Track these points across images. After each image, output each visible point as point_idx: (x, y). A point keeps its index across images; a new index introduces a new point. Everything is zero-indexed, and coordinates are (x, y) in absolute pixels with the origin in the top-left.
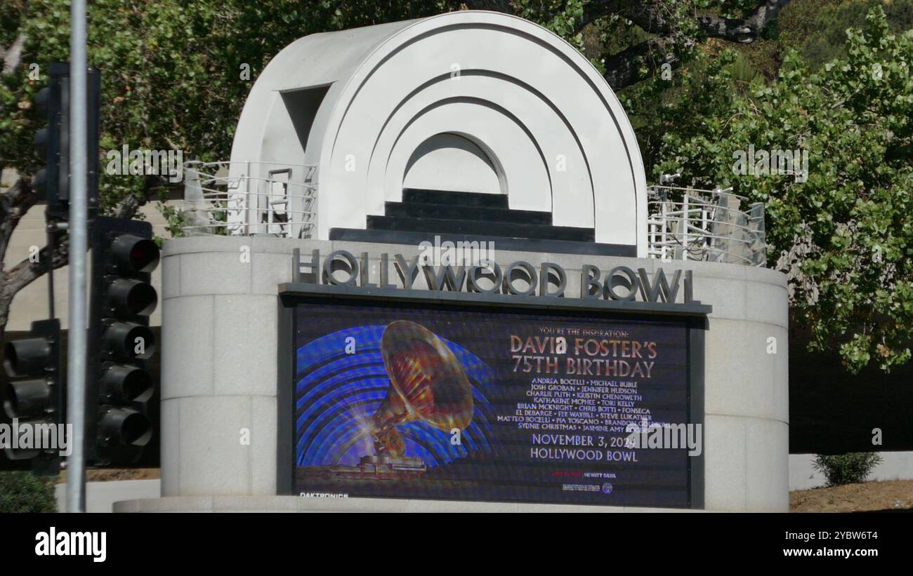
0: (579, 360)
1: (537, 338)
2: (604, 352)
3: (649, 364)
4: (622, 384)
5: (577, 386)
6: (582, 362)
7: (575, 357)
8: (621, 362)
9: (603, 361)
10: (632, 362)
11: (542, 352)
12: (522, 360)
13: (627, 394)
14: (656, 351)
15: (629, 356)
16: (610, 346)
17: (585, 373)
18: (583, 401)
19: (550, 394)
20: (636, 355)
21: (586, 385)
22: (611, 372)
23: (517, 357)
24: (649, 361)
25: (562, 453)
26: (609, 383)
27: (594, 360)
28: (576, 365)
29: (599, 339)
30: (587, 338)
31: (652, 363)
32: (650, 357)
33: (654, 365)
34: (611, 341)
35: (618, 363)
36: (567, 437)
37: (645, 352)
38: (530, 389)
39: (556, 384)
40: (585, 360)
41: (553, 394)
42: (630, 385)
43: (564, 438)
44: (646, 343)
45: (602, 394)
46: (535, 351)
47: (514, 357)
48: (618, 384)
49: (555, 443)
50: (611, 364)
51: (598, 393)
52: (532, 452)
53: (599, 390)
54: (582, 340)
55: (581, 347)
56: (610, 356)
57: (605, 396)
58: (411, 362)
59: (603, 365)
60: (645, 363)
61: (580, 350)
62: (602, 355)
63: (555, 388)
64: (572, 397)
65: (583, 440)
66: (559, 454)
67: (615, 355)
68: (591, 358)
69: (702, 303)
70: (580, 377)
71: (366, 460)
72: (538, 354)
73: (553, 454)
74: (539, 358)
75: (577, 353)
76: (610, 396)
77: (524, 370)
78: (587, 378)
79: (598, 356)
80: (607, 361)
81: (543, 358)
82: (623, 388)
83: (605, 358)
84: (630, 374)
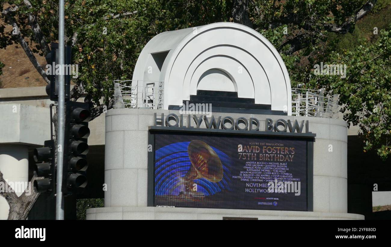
0: (264, 155)
1: (248, 146)
2: (274, 152)
3: (292, 156)
4: (281, 164)
5: (263, 165)
6: (265, 155)
7: (263, 154)
8: (281, 155)
9: (274, 155)
10: (285, 155)
11: (250, 152)
12: (243, 154)
13: (283, 168)
14: (295, 151)
15: (284, 153)
16: (277, 149)
17: (267, 160)
18: (266, 170)
19: (253, 168)
20: (287, 152)
21: (267, 164)
22: (277, 159)
23: (240, 153)
24: (292, 155)
25: (258, 190)
26: (276, 163)
27: (271, 155)
28: (263, 157)
29: (272, 147)
30: (267, 146)
31: (293, 156)
32: (292, 153)
33: (293, 157)
34: (277, 148)
35: (280, 156)
36: (260, 184)
37: (290, 151)
38: (245, 166)
39: (255, 164)
40: (267, 155)
41: (254, 168)
42: (284, 164)
43: (259, 185)
44: (291, 148)
45: (273, 167)
46: (247, 151)
47: (239, 153)
48: (280, 164)
49: (255, 186)
50: (277, 156)
51: (272, 167)
52: (246, 190)
53: (272, 166)
54: (265, 147)
55: (265, 150)
56: (276, 153)
57: (274, 169)
58: (199, 156)
59: (274, 156)
60: (290, 156)
61: (265, 151)
62: (274, 153)
63: (255, 165)
64: (261, 169)
65: (266, 186)
66: (257, 191)
67: (278, 153)
68: (269, 154)
69: (312, 133)
70: (265, 161)
71: (181, 193)
72: (249, 153)
73: (254, 191)
74: (249, 154)
75: (264, 152)
76: (277, 169)
77: (243, 159)
78: (268, 162)
79: (272, 153)
80: (275, 155)
81: (250, 154)
82: (282, 165)
83: (274, 154)
84: (284, 160)
